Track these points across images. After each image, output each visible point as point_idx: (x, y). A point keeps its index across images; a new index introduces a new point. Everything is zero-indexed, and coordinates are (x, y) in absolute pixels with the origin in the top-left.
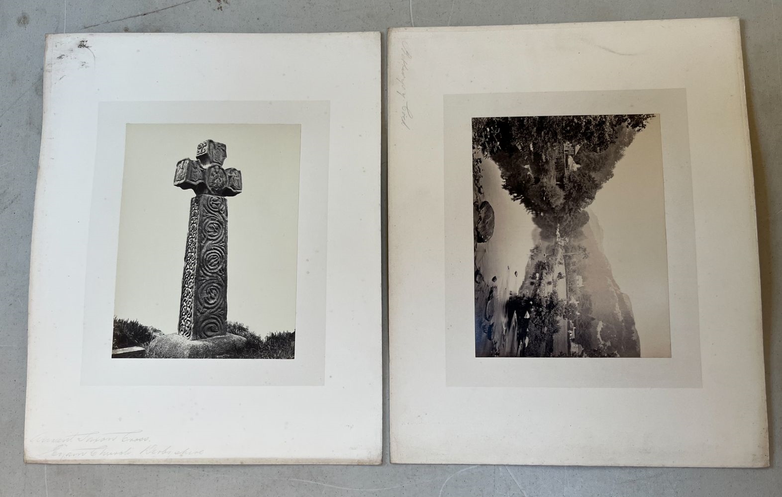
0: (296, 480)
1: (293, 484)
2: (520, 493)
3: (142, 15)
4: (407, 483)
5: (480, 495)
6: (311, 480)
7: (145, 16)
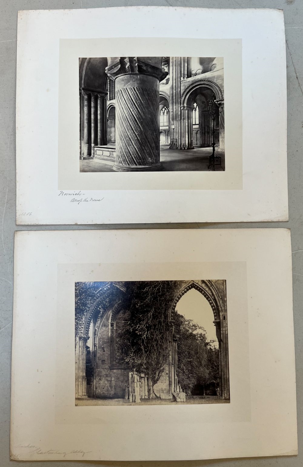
0: (7, 191)
1: (5, 189)
2: (3, 326)
3: (297, 76)
4: (7, 258)
5: (1, 302)
6: (7, 200)
7: (296, 78)
